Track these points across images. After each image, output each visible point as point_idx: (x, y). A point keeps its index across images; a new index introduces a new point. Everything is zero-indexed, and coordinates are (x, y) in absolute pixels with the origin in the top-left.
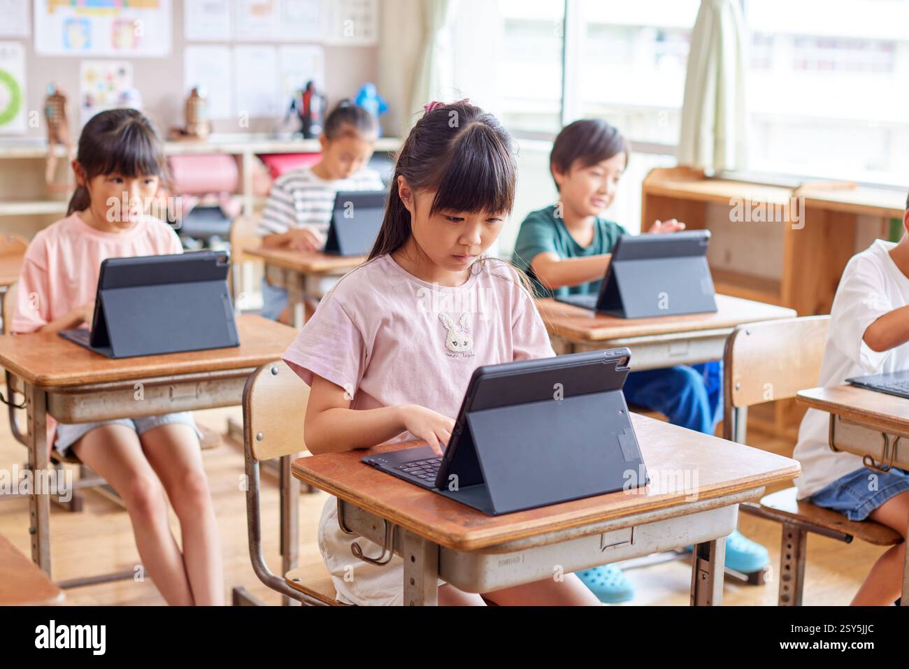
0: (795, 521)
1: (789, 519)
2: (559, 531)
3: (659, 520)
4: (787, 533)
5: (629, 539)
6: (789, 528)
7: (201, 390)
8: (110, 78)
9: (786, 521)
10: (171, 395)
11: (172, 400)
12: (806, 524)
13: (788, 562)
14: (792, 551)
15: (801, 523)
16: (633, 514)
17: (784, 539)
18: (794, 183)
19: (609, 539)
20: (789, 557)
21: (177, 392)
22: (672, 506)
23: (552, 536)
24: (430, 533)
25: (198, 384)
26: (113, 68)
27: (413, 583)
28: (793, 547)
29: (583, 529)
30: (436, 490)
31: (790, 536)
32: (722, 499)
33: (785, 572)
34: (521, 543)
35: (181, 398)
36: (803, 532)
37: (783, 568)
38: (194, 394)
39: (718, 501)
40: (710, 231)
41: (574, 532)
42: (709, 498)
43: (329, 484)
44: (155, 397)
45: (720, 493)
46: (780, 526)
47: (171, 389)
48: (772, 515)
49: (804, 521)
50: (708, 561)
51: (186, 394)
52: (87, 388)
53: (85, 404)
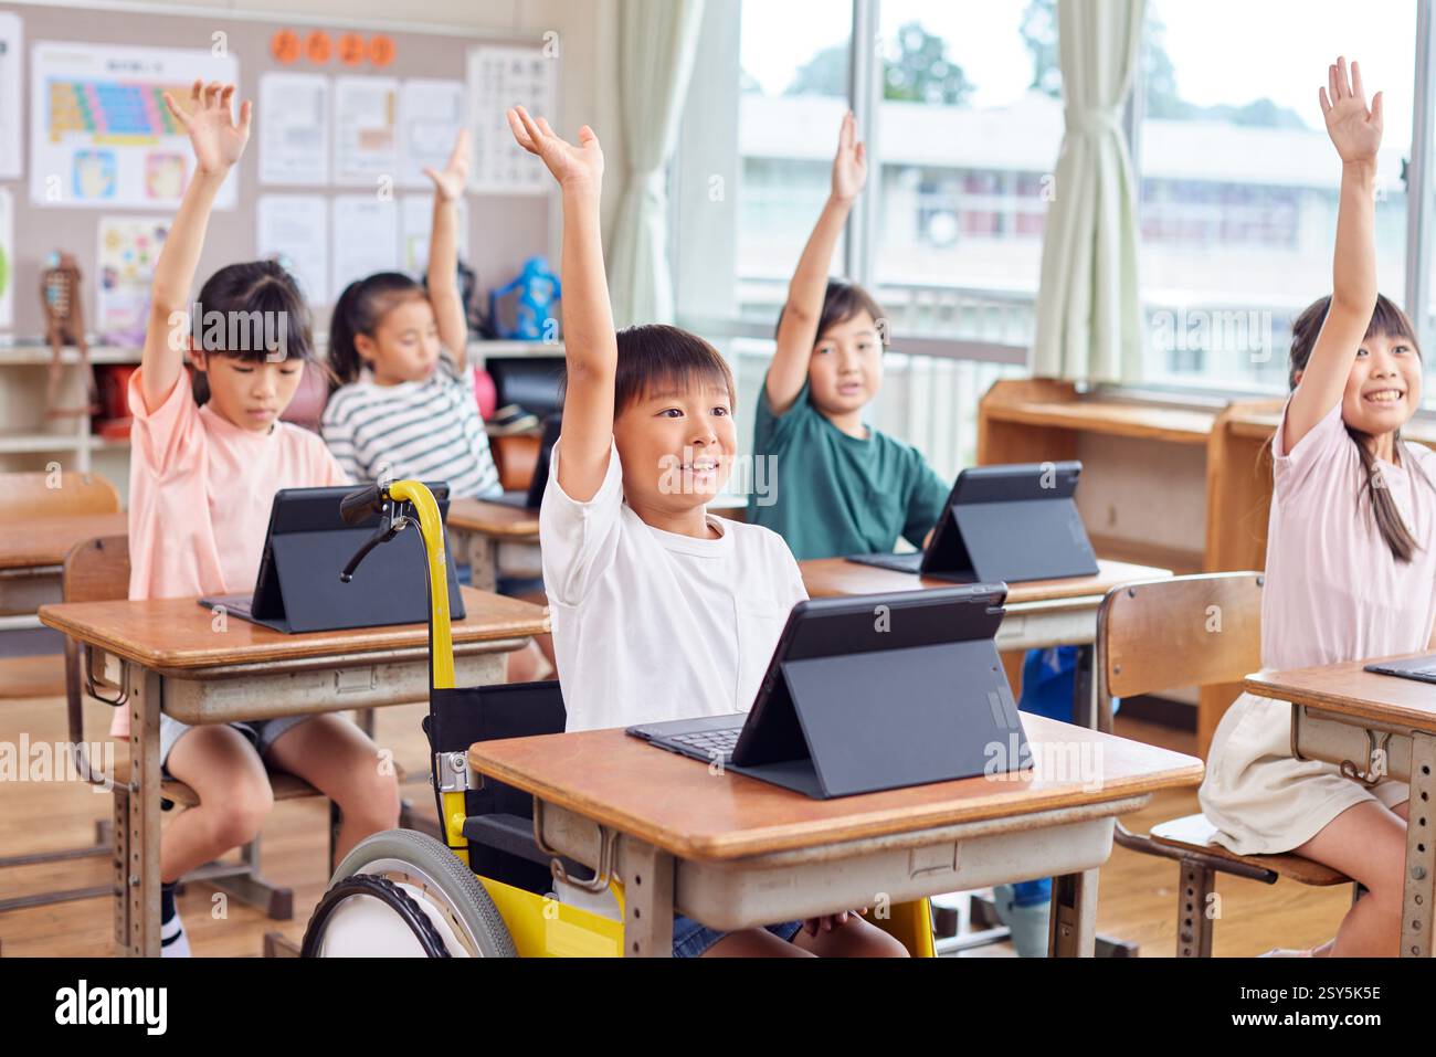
0: (1197, 856)
1: (1190, 853)
2: (844, 841)
4: (1187, 873)
5: (951, 863)
6: (1190, 866)
7: (376, 677)
9: (1185, 856)
10: (336, 684)
11: (338, 691)
12: (1213, 859)
13: (1189, 915)
14: (1193, 899)
15: (1206, 857)
16: (954, 823)
17: (1183, 882)
19: (920, 862)
20: (1190, 907)
21: (349, 680)
23: (835, 850)
24: (661, 837)
25: (373, 670)
27: (637, 915)
28: (1196, 891)
29: (880, 842)
31: (1191, 877)
32: (1088, 809)
33: (1185, 929)
34: (790, 857)
35: (349, 690)
36: (1209, 871)
37: (1182, 923)
38: (369, 683)
39: (1080, 810)
40: (1083, 463)
41: (867, 845)
43: (521, 775)
44: (313, 687)
46: (1175, 864)
47: (337, 675)
48: (1166, 848)
49: (1211, 855)
50: (1073, 907)
51: (358, 683)
52: (226, 669)
53: (219, 695)
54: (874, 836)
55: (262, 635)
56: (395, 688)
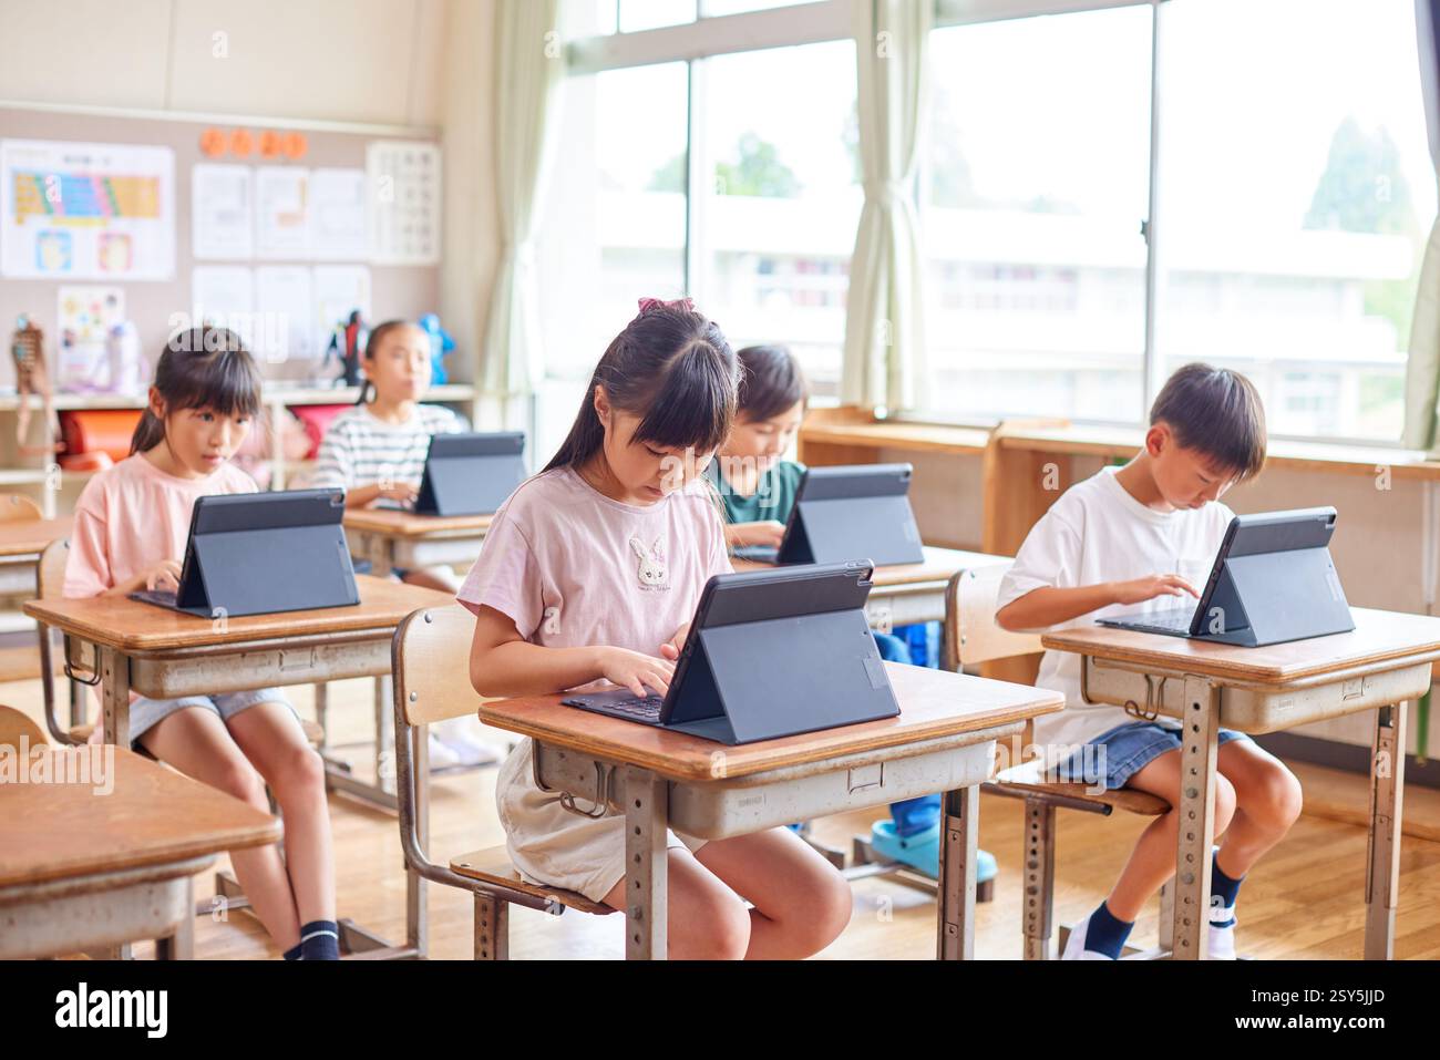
0: (1040, 795)
1: (1034, 794)
2: (807, 762)
3: (913, 755)
4: (1032, 811)
5: (879, 780)
6: (1034, 804)
7: (316, 658)
8: (95, 308)
9: (1030, 796)
10: (281, 663)
11: (282, 670)
12: (1054, 797)
13: (1034, 846)
14: (1038, 832)
15: (1049, 796)
16: (886, 746)
17: (1028, 819)
18: (992, 423)
19: (858, 777)
20: (1034, 839)
21: (290, 659)
22: (927, 739)
23: (800, 769)
24: (666, 765)
25: (313, 650)
26: (100, 294)
27: (638, 831)
28: (1040, 825)
29: (832, 762)
30: (662, 725)
31: (1035, 813)
32: (982, 733)
33: (1031, 858)
34: (766, 775)
35: (293, 668)
36: (1051, 807)
37: (1029, 853)
38: (308, 662)
39: (977, 735)
41: (823, 765)
42: (967, 731)
43: (532, 725)
44: (262, 665)
45: (980, 725)
46: (1021, 803)
47: (281, 655)
48: (1012, 790)
49: (1053, 794)
50: (959, 817)
51: (299, 663)
52: (185, 651)
53: (179, 673)
54: (827, 758)
55: (186, 623)
56: (331, 666)
